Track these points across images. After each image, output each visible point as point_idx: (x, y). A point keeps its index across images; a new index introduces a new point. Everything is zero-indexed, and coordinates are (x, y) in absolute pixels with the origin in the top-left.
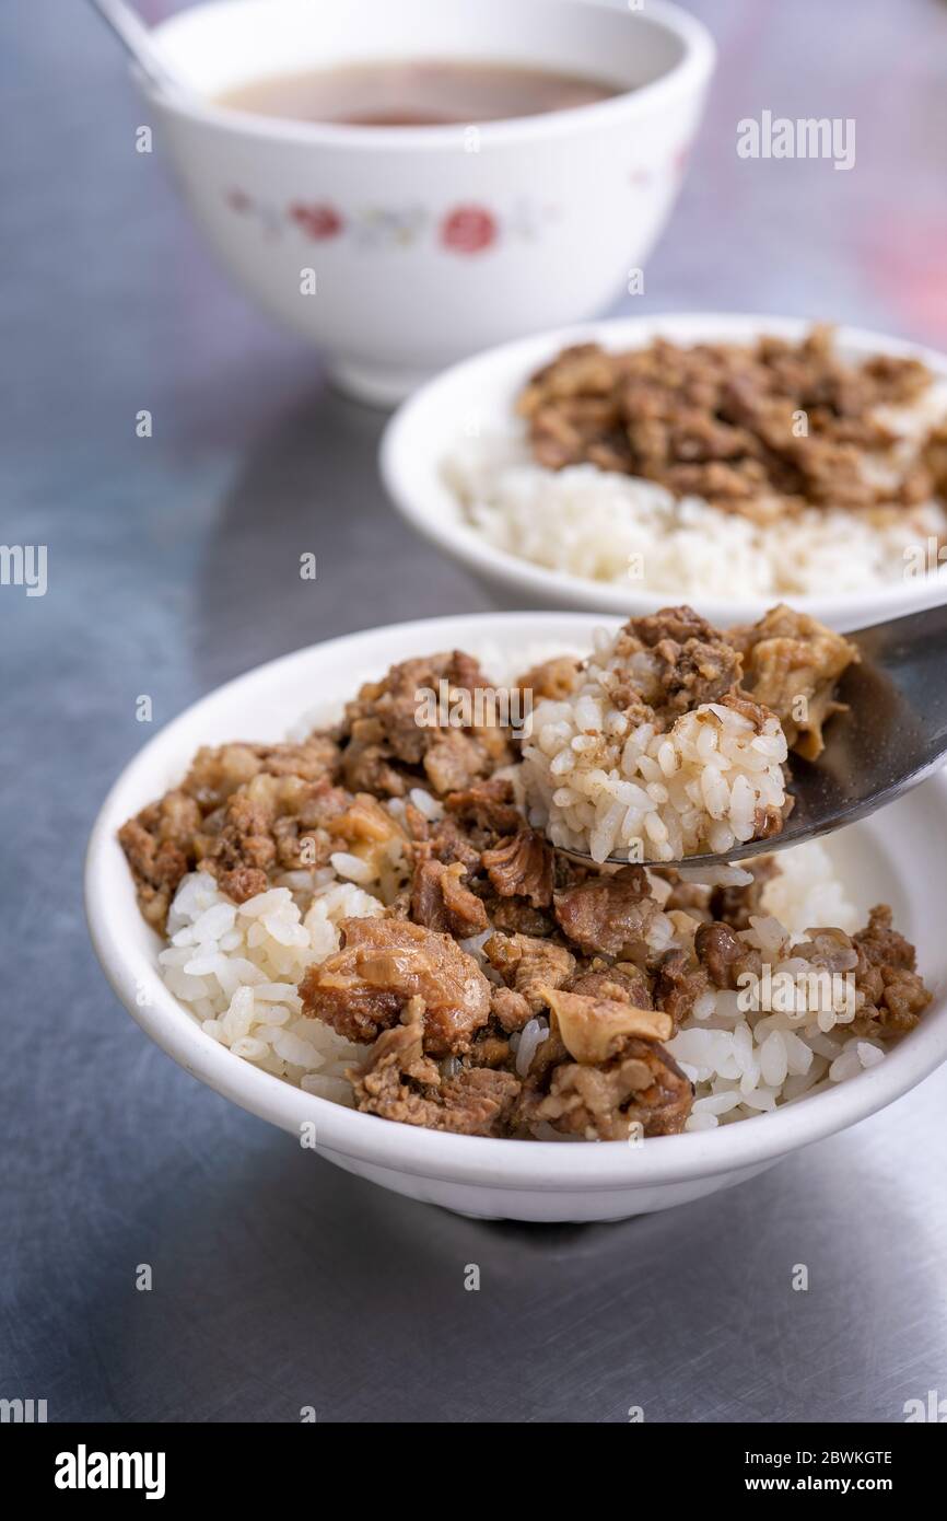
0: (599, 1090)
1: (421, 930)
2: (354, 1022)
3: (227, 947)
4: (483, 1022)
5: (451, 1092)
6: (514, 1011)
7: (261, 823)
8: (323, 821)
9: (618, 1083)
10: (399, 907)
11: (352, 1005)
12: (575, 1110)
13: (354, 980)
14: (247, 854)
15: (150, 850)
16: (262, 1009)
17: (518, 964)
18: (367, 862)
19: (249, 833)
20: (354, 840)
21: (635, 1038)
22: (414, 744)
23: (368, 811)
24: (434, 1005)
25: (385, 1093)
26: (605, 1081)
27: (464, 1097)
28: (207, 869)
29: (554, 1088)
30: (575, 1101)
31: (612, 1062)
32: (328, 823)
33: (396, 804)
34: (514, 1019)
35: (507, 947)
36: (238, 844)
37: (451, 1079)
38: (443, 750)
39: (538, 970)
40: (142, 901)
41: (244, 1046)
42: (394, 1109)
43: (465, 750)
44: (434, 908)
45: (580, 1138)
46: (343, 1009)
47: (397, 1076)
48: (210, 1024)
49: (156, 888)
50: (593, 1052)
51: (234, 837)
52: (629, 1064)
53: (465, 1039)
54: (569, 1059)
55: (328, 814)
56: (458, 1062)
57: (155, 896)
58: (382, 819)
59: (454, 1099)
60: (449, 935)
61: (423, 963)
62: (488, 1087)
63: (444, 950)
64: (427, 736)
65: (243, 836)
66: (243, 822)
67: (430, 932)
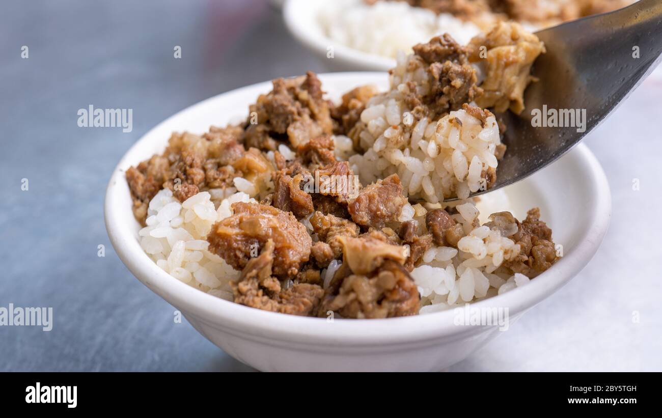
0: (366, 289)
1: (277, 210)
2: (236, 256)
3: (174, 224)
4: (306, 258)
5: (286, 296)
6: (324, 252)
7: (198, 161)
8: (231, 161)
9: (377, 286)
10: (266, 201)
11: (235, 245)
12: (352, 302)
13: (237, 231)
14: (189, 177)
15: (141, 182)
16: (189, 253)
17: (328, 230)
18: (253, 183)
19: (191, 166)
20: (246, 171)
21: (387, 259)
22: (283, 122)
23: (255, 155)
24: (279, 245)
25: (249, 293)
26: (369, 284)
27: (293, 299)
28: (168, 186)
29: (341, 290)
30: (352, 296)
31: (374, 273)
32: (233, 163)
33: (271, 154)
34: (323, 257)
35: (322, 219)
36: (185, 172)
37: (287, 290)
38: (298, 124)
39: (339, 232)
40: (135, 207)
41: (177, 272)
42: (253, 301)
43: (310, 125)
44: (285, 200)
45: (354, 317)
46: (230, 248)
47: (257, 284)
48: (161, 262)
49: (142, 201)
50: (363, 267)
51: (183, 169)
52: (383, 274)
53: (296, 267)
54: (351, 273)
55: (234, 158)
56: (292, 282)
57: (142, 205)
58: (263, 160)
59: (287, 300)
60: (291, 213)
61: (275, 222)
62: (306, 293)
63: (288, 220)
64: (290, 117)
65: (188, 168)
66: (188, 160)
67: (282, 211)
